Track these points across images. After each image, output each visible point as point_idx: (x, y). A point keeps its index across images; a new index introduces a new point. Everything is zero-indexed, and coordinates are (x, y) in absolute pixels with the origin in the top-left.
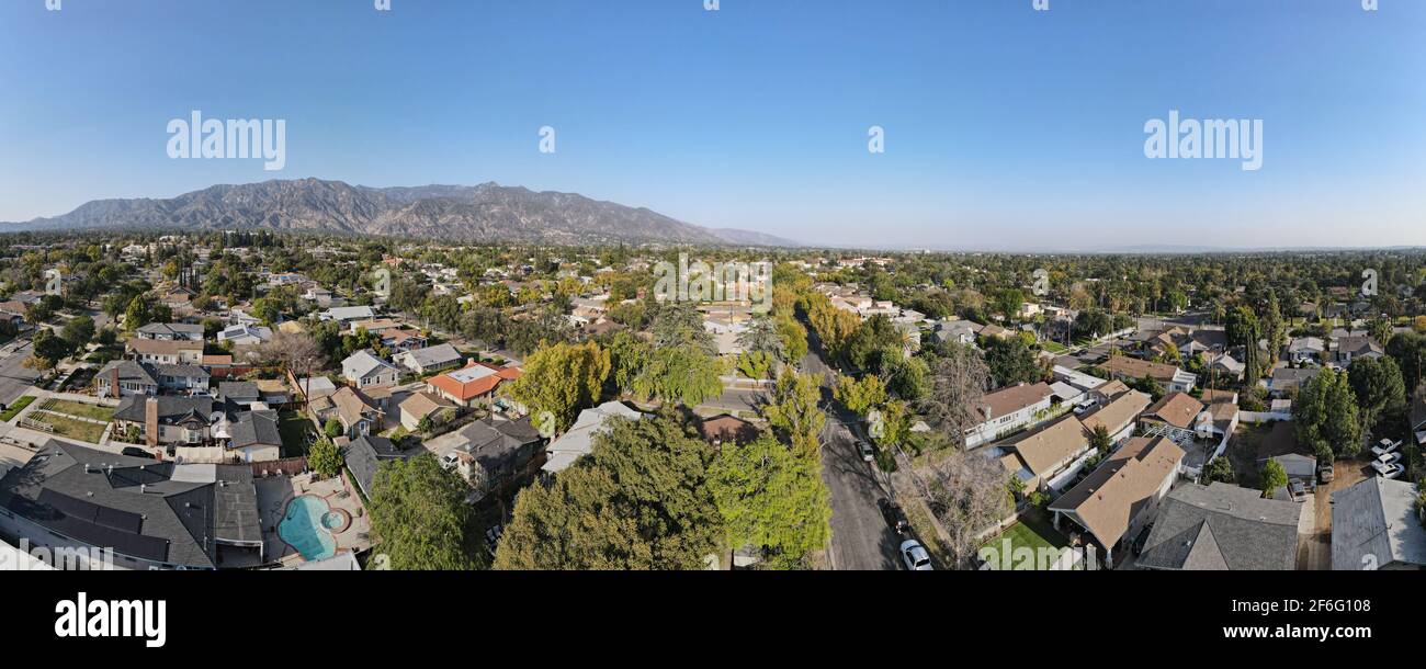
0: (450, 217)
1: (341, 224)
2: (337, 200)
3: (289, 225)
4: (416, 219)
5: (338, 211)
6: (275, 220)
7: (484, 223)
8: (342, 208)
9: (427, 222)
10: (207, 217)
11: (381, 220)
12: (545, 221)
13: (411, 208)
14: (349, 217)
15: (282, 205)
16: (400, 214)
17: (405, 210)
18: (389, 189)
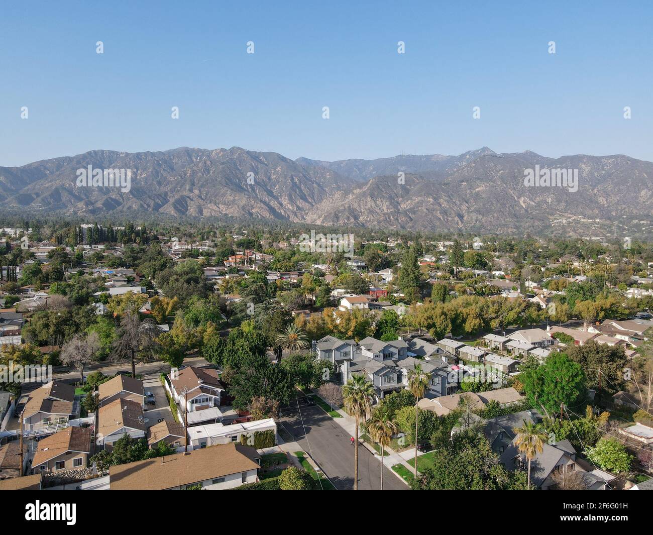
0: (417, 199)
1: (272, 210)
2: (270, 178)
3: (201, 212)
4: (370, 203)
5: (270, 193)
6: (181, 205)
7: (464, 207)
8: (276, 190)
9: (385, 206)
10: (79, 199)
11: (326, 205)
12: (559, 201)
13: (365, 188)
14: (285, 201)
15: (193, 184)
16: (351, 197)
17: (357, 191)
18: (341, 162)
